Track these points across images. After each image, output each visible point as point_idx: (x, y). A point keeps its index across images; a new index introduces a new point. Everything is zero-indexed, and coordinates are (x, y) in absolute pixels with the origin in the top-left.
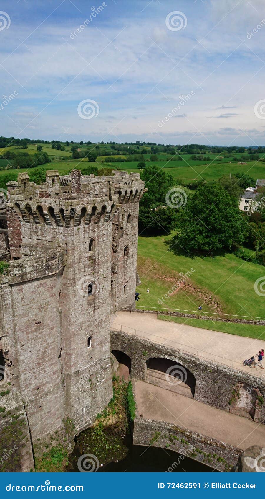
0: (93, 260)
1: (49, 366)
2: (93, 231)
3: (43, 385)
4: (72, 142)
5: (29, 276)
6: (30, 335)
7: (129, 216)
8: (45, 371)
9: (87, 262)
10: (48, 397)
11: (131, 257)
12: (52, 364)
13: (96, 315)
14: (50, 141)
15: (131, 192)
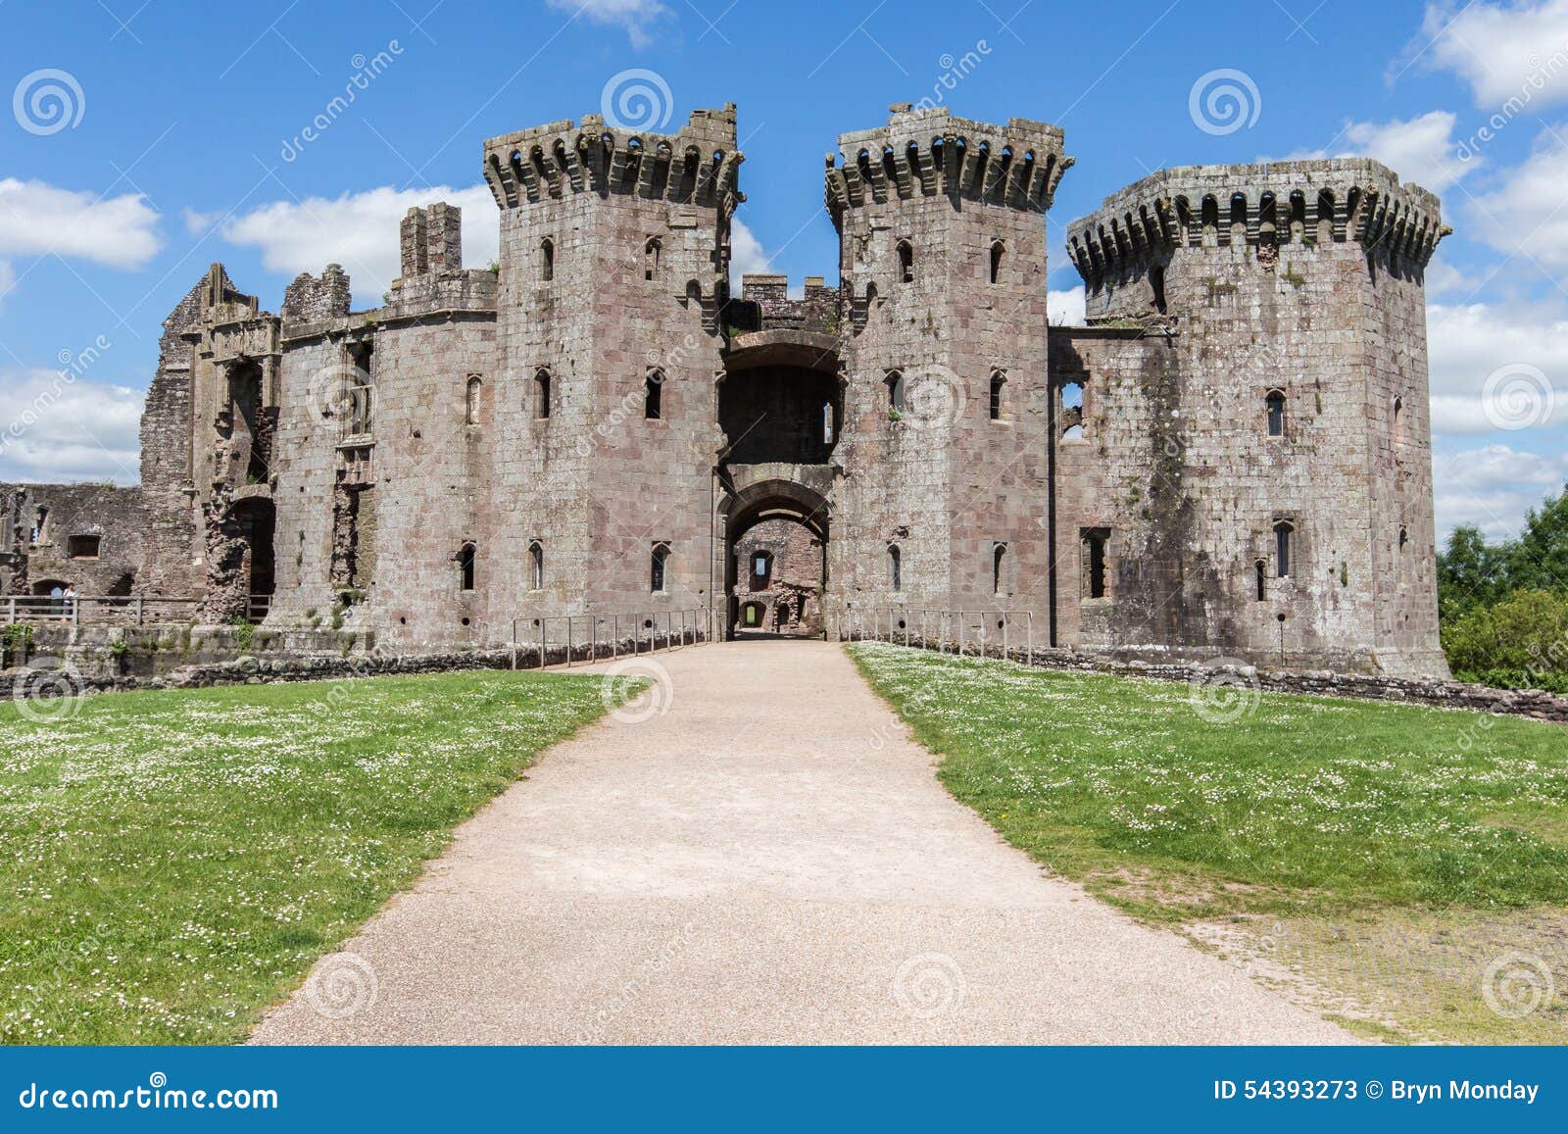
0: (547, 305)
9: (534, 305)
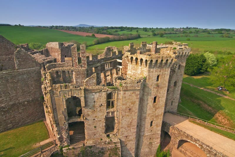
1: (133, 129)
2: (160, 71)
3: (129, 136)
4: (152, 28)
5: (129, 88)
6: (126, 113)
7: (180, 66)
8: (130, 131)
9: (155, 86)
10: (130, 142)
11: (178, 87)
12: (134, 128)
13: (156, 112)
14: (142, 28)
15: (183, 53)
